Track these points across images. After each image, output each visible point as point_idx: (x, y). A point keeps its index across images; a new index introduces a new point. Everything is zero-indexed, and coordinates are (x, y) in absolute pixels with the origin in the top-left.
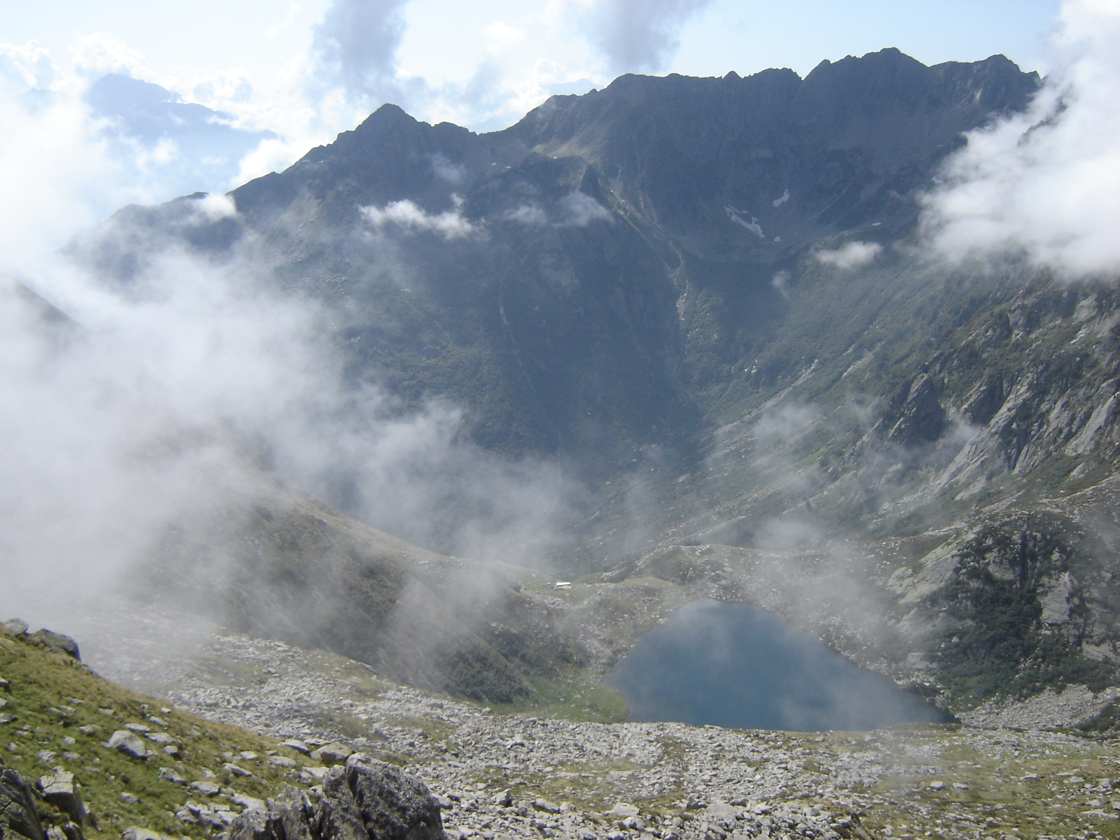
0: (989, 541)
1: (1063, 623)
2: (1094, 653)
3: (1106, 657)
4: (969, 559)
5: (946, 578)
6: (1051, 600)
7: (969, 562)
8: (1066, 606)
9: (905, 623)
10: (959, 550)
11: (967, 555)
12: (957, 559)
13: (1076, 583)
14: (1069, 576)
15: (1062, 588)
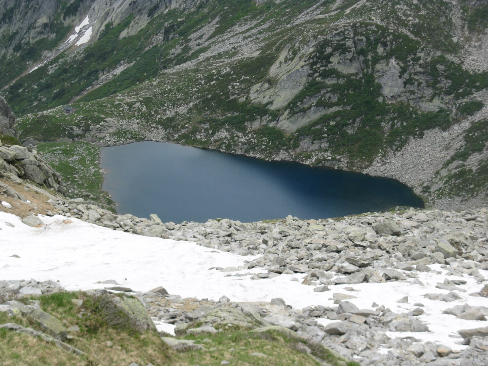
0: (329, 50)
1: (402, 93)
2: (430, 107)
3: (440, 107)
4: (318, 66)
5: (303, 83)
6: (387, 80)
7: (319, 68)
8: (400, 81)
9: (284, 121)
10: (305, 61)
11: (315, 63)
12: (306, 68)
13: (402, 65)
14: (395, 61)
15: (393, 70)
